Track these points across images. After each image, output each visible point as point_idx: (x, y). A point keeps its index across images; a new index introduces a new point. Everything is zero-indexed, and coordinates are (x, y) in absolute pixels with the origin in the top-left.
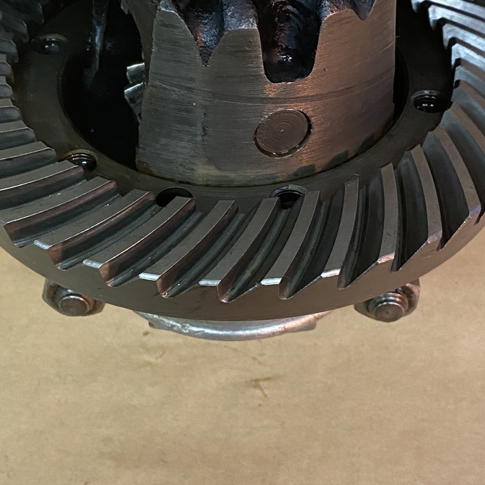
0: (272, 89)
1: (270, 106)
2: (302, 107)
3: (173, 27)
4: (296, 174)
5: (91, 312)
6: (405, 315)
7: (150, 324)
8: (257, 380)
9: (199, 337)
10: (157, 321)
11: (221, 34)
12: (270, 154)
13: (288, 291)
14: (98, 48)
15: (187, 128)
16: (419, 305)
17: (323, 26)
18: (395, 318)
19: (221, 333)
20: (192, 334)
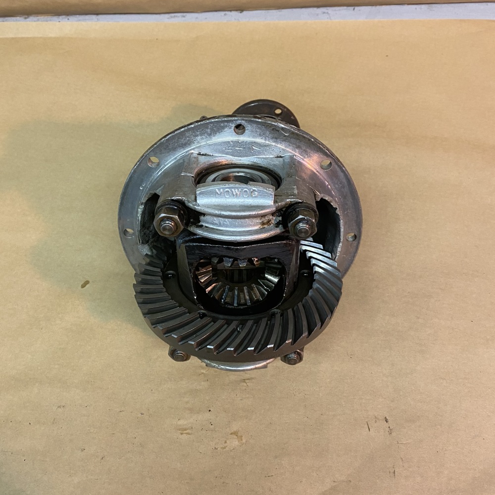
5: (186, 360)
6: (299, 363)
7: (206, 365)
8: (244, 380)
9: (224, 370)
10: (209, 364)
16: (304, 359)
18: (295, 364)
19: (232, 368)
20: (222, 369)
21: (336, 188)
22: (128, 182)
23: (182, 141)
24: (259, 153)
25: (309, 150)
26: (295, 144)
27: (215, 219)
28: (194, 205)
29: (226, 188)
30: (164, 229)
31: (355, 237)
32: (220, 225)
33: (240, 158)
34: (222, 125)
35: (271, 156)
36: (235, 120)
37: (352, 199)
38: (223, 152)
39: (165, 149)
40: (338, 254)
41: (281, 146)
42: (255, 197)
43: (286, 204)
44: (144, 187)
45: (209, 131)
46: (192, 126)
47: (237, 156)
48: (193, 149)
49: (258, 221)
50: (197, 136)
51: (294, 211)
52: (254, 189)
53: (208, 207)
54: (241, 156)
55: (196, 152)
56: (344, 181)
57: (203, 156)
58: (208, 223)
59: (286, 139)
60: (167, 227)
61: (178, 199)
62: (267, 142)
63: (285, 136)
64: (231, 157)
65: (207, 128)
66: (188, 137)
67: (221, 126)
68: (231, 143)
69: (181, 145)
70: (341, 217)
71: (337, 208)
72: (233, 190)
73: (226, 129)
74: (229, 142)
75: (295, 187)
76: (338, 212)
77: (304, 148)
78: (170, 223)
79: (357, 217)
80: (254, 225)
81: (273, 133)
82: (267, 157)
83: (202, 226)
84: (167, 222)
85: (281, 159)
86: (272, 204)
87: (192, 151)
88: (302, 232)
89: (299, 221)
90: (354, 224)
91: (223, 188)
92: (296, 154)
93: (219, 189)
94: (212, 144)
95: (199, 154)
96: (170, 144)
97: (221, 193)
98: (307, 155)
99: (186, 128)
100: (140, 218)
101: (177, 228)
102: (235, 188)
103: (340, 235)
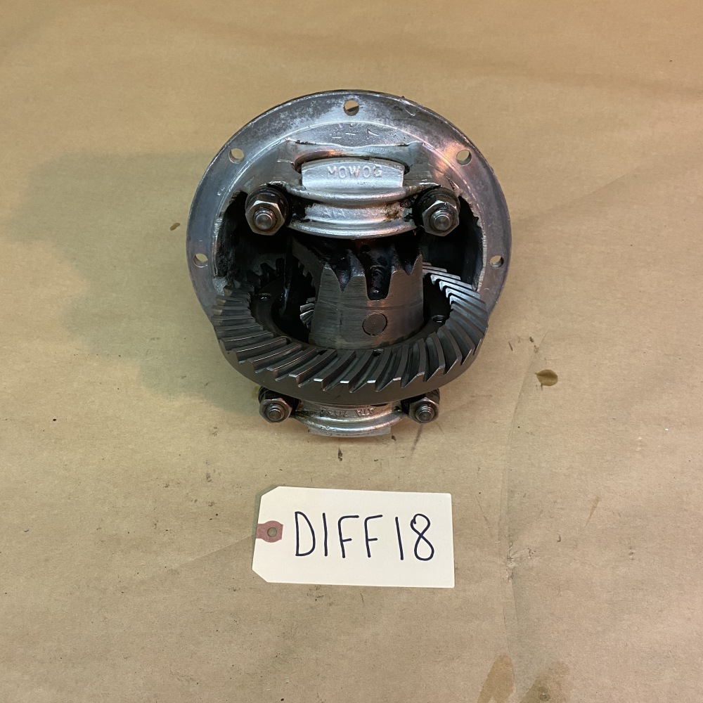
0: (370, 303)
1: (370, 311)
2: (382, 312)
3: (330, 275)
4: (381, 345)
11: (350, 278)
12: (369, 334)
13: (379, 388)
14: (286, 300)
15: (333, 321)
17: (392, 276)
19: (344, 430)
21: (477, 191)
22: (202, 184)
23: (276, 125)
24: (377, 140)
25: (441, 137)
26: (424, 128)
27: (326, 209)
28: (299, 190)
29: (341, 165)
30: (260, 221)
31: (502, 260)
32: (333, 217)
33: (352, 148)
34: (329, 102)
35: (393, 145)
36: (345, 95)
37: (498, 206)
38: (330, 140)
39: (253, 137)
40: (479, 286)
41: (406, 131)
42: (380, 177)
43: (419, 188)
44: (223, 193)
45: (311, 110)
46: (290, 104)
47: (347, 145)
48: (291, 136)
49: (382, 211)
50: (295, 117)
51: (429, 197)
52: (377, 165)
53: (318, 190)
54: (352, 145)
55: (293, 140)
56: (488, 180)
57: (303, 146)
58: (316, 215)
59: (412, 121)
60: (264, 219)
61: (277, 184)
62: (388, 126)
63: (411, 117)
64: (340, 146)
65: (309, 107)
66: (283, 119)
67: (326, 104)
68: (340, 126)
69: (273, 131)
70: (484, 232)
71: (478, 218)
72: (350, 167)
73: (334, 108)
74: (337, 125)
75: (428, 172)
76: (480, 224)
77: (435, 134)
78: (268, 212)
79: (504, 232)
80: (377, 217)
81: (395, 113)
82: (388, 145)
83: (308, 220)
84: (264, 211)
85: (406, 148)
86: (401, 186)
87: (289, 139)
88: (440, 223)
89: (436, 208)
90: (501, 243)
91: (336, 165)
92: (425, 142)
93: (332, 167)
94: (316, 129)
95: (298, 142)
96: (259, 130)
97: (334, 172)
98: (439, 143)
99: (281, 107)
100: (217, 236)
101: (276, 221)
102: (352, 165)
103: (482, 258)
